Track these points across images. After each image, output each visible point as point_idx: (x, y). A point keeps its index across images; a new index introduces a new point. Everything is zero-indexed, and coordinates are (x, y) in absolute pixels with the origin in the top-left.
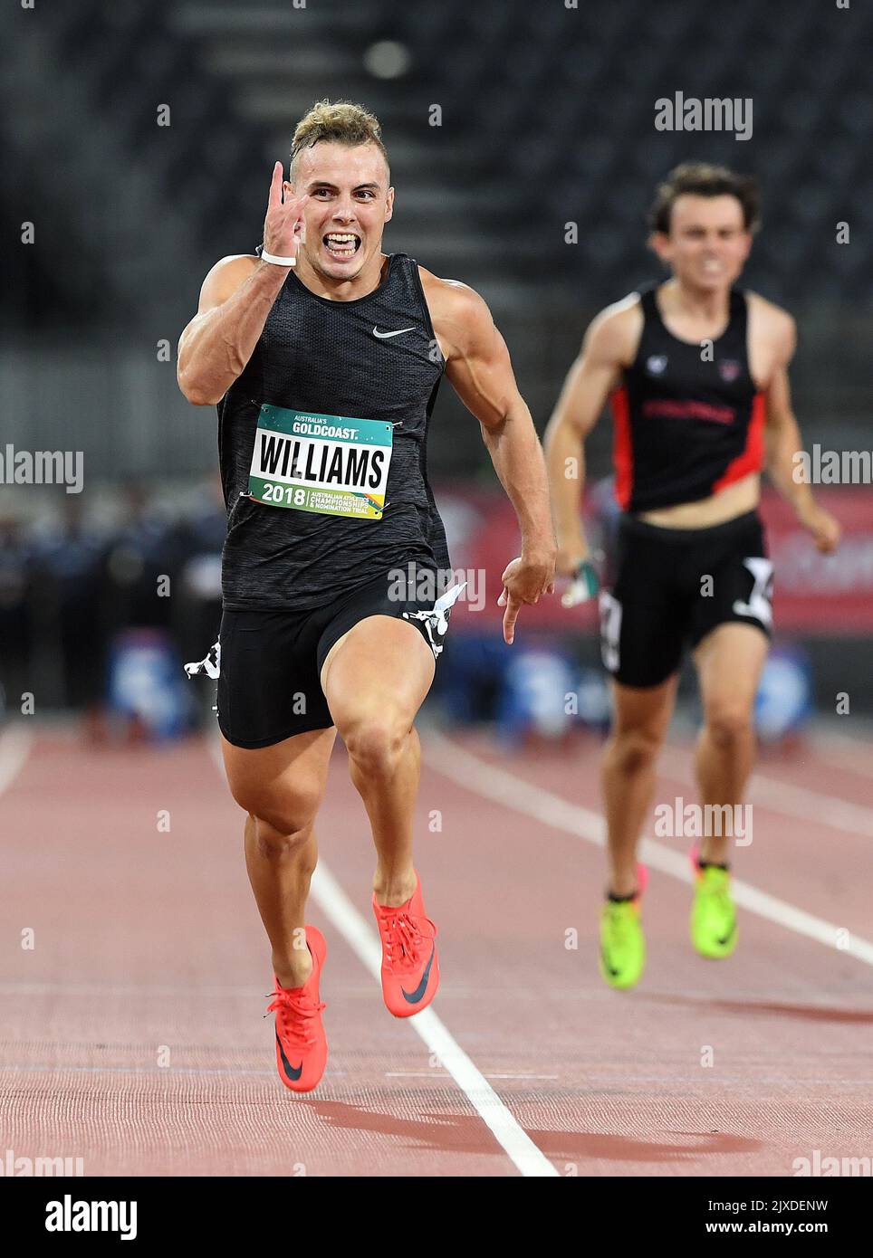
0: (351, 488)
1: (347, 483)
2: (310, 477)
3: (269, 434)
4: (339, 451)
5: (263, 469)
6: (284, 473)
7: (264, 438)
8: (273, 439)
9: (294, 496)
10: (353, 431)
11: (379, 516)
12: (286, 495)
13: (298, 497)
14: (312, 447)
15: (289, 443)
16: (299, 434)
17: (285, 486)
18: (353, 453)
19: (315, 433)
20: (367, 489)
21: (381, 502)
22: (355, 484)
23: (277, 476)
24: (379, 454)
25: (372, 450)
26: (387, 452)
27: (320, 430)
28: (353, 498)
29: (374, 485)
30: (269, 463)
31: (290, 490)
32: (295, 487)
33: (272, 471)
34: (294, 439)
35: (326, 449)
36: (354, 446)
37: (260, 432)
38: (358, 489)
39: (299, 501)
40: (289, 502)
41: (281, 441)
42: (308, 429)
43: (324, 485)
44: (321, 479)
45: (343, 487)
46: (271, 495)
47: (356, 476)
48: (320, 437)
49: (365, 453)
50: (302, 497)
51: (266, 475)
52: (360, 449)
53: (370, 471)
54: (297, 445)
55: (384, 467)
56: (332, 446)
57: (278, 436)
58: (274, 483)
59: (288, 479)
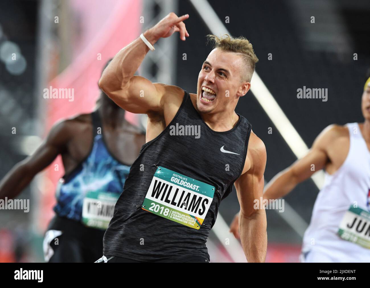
0: (190, 212)
1: (189, 210)
2: (173, 203)
3: (159, 180)
4: (189, 194)
5: (153, 196)
6: (162, 199)
7: (156, 181)
8: (160, 183)
9: (164, 211)
10: (198, 187)
11: (198, 228)
12: (160, 210)
13: (165, 212)
14: (178, 190)
15: (167, 185)
16: (173, 183)
17: (161, 205)
18: (195, 197)
19: (181, 184)
20: (197, 215)
21: (201, 223)
22: (192, 211)
23: (158, 200)
24: (207, 200)
25: (204, 197)
26: (211, 200)
27: (183, 183)
28: (189, 217)
29: (201, 214)
30: (156, 193)
31: (163, 208)
32: (166, 207)
33: (157, 197)
34: (170, 184)
35: (184, 192)
36: (196, 194)
37: (155, 178)
38: (193, 214)
39: (165, 214)
40: (161, 213)
41: (164, 184)
42: (178, 181)
43: (179, 208)
44: (178, 206)
45: (186, 211)
46: (153, 208)
47: (193, 207)
48: (182, 186)
49: (200, 198)
50: (167, 212)
51: (154, 199)
52: (199, 195)
53: (200, 207)
54: (171, 187)
55: (208, 207)
56: (187, 191)
57: (163, 181)
58: (156, 203)
59: (163, 203)
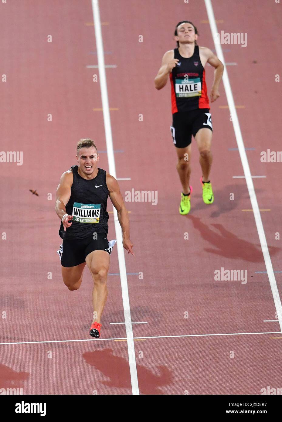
0: (93, 218)
1: (92, 217)
2: (85, 216)
3: (76, 208)
4: (90, 211)
5: (75, 215)
6: (79, 216)
7: (75, 209)
8: (77, 209)
9: (81, 220)
10: (93, 207)
11: (98, 222)
12: (80, 220)
13: (82, 220)
14: (85, 210)
15: (80, 210)
16: (82, 208)
17: (80, 218)
18: (93, 211)
19: (85, 208)
20: (96, 217)
21: (99, 220)
22: (94, 217)
23: (78, 216)
24: (98, 210)
25: (97, 210)
26: (100, 209)
27: (86, 207)
28: (93, 220)
29: (97, 216)
30: (76, 213)
31: (80, 219)
32: (82, 218)
33: (77, 215)
34: (81, 209)
35: (88, 210)
36: (93, 210)
37: (74, 208)
38: (94, 218)
40: (80, 221)
41: (79, 209)
42: (84, 207)
43: (88, 218)
44: (87, 216)
45: (91, 218)
46: (77, 220)
47: (94, 215)
48: (86, 208)
49: (96, 211)
50: (83, 220)
51: (76, 216)
52: (94, 210)
53: (97, 214)
54: (82, 210)
55: (99, 212)
56: (89, 210)
57: (78, 208)
58: (77, 218)
59: (80, 217)
